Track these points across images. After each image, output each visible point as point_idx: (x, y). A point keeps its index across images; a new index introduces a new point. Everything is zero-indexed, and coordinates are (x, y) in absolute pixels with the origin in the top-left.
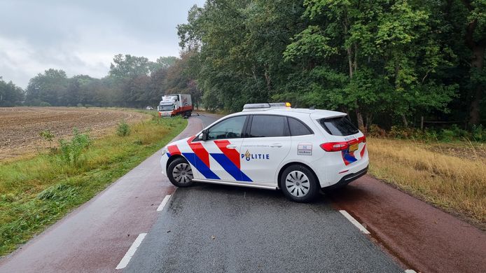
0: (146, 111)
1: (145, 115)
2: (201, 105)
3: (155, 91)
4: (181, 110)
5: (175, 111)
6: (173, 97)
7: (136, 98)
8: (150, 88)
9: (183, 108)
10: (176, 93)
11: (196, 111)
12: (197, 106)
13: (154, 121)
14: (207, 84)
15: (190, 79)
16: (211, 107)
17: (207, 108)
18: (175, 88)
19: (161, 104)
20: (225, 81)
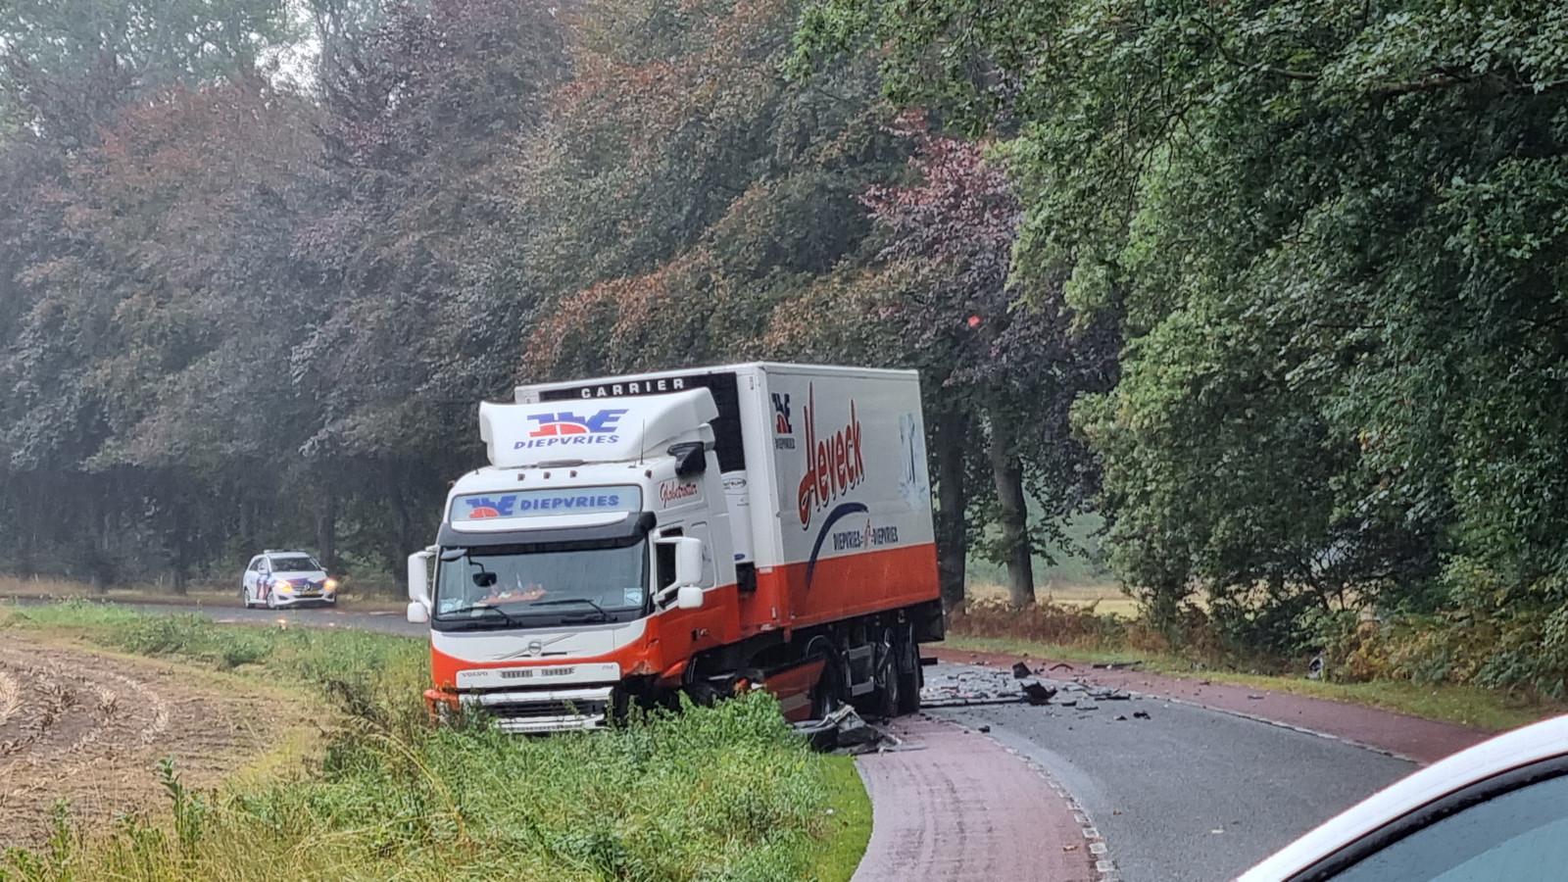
0: (233, 629)
1: (221, 691)
2: (1083, 525)
3: (377, 309)
4: (769, 617)
5: (667, 625)
6: (641, 414)
7: (90, 429)
8: (304, 274)
9: (800, 577)
10: (694, 344)
11: (993, 623)
12: (1019, 555)
13: (350, 791)
14: (1183, 210)
15: (905, 125)
16: (1237, 564)
17: (1172, 585)
18: (681, 269)
19: (461, 521)
20: (1461, 154)
